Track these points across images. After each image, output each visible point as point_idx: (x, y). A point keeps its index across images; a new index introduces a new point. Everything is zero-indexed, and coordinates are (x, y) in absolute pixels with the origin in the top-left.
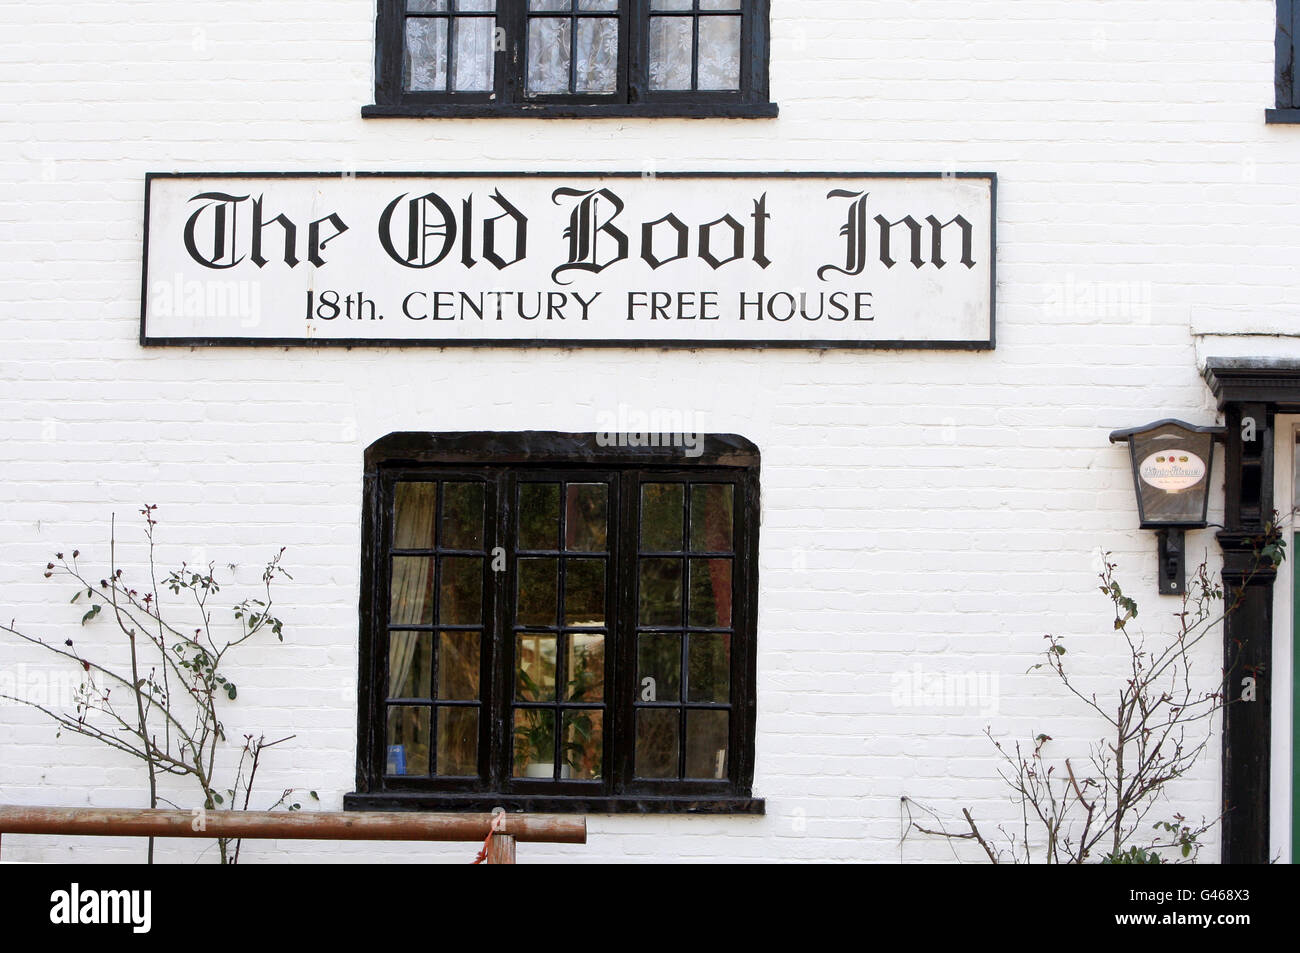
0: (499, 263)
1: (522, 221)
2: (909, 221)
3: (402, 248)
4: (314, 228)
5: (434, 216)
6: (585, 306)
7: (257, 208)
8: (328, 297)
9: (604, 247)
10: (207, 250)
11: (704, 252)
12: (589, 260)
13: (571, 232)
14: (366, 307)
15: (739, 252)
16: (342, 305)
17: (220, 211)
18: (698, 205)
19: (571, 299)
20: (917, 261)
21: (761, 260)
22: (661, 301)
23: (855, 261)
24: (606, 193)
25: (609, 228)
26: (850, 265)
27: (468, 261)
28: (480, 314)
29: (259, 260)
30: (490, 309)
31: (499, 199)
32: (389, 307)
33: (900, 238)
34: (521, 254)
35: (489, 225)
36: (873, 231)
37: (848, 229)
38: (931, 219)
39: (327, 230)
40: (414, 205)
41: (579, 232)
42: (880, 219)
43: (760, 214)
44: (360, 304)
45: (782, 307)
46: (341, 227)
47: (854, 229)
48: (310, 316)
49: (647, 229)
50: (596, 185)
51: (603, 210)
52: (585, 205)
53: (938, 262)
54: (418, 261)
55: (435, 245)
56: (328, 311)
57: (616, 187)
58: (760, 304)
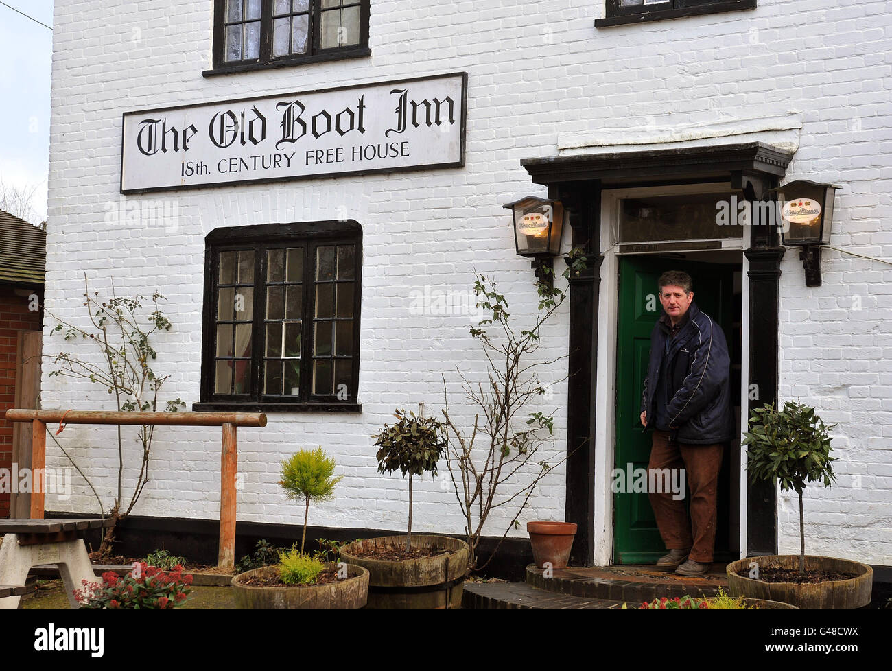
0: (255, 142)
1: (264, 120)
2: (426, 102)
3: (218, 139)
4: (185, 132)
5: (229, 121)
6: (289, 160)
7: (164, 125)
8: (190, 166)
9: (297, 129)
10: (145, 147)
11: (338, 129)
12: (290, 137)
13: (283, 124)
14: (204, 168)
15: (352, 127)
16: (195, 169)
17: (150, 127)
18: (335, 104)
19: (283, 157)
20: (429, 123)
21: (362, 130)
22: (320, 154)
23: (402, 126)
24: (298, 103)
25: (299, 120)
26: (399, 129)
27: (243, 143)
28: (247, 168)
29: (164, 150)
30: (251, 166)
31: (255, 111)
32: (213, 168)
33: (422, 110)
34: (263, 137)
35: (251, 123)
36: (410, 108)
37: (399, 110)
38: (436, 100)
39: (189, 132)
40: (222, 117)
41: (286, 124)
42: (413, 103)
43: (361, 106)
44: (202, 167)
45: (370, 152)
46: (195, 131)
47: (401, 110)
48: (183, 175)
49: (314, 118)
50: (294, 99)
51: (297, 111)
52: (290, 108)
53: (438, 122)
54: (223, 145)
55: (230, 135)
56: (189, 172)
57: (302, 99)
58: (361, 152)
